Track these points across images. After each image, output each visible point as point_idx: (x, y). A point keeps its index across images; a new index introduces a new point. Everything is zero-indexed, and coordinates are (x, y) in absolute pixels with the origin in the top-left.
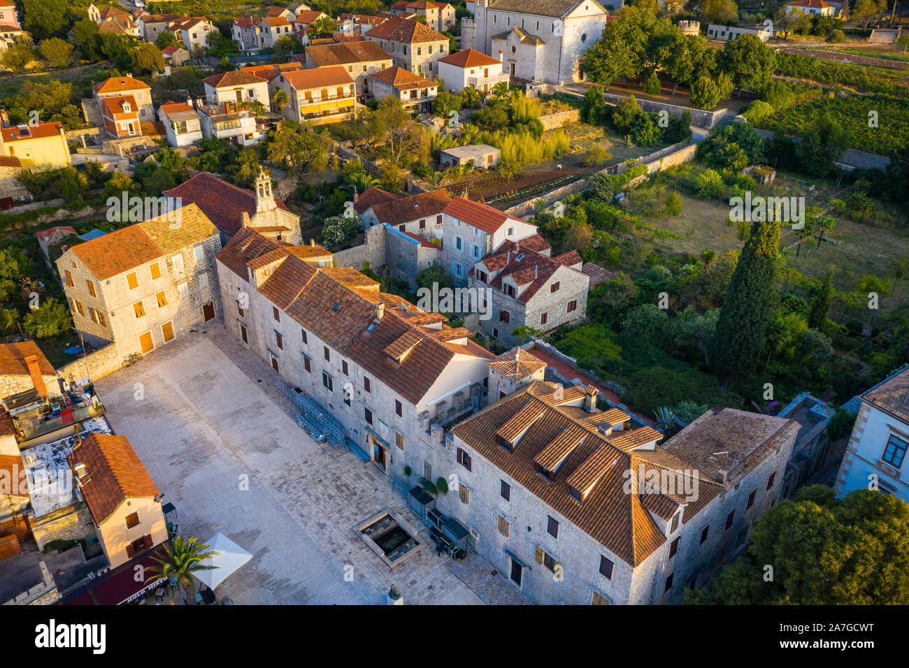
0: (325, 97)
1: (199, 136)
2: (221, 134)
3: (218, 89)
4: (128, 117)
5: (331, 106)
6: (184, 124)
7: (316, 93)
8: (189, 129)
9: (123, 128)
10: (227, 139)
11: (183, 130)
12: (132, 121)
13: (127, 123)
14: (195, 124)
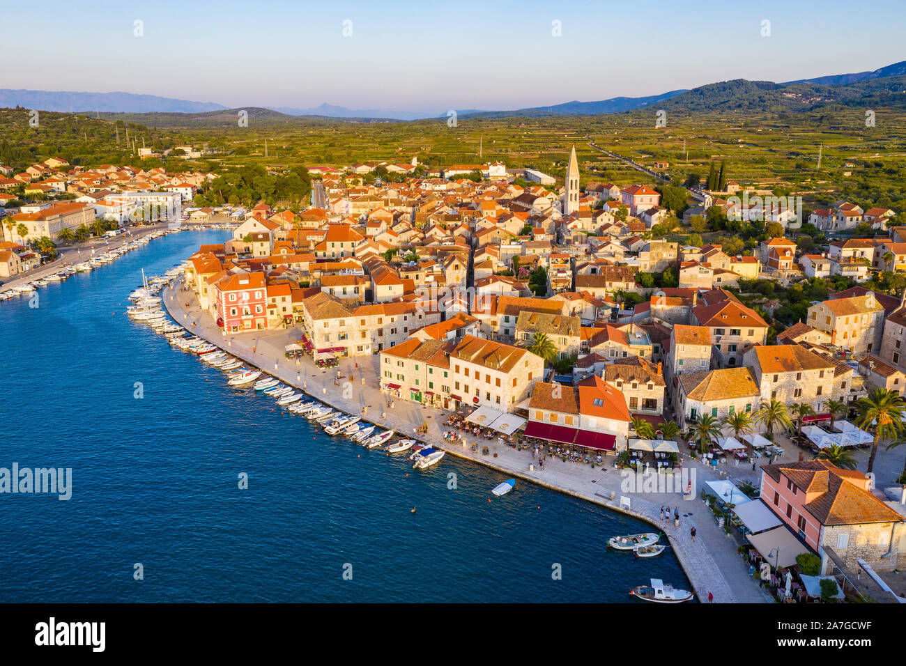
1: (828, 273)
2: (845, 273)
3: (844, 249)
4: (787, 259)
6: (821, 266)
8: (823, 269)
9: (783, 264)
10: (846, 277)
11: (820, 268)
12: (788, 261)
13: (785, 262)
14: (826, 266)
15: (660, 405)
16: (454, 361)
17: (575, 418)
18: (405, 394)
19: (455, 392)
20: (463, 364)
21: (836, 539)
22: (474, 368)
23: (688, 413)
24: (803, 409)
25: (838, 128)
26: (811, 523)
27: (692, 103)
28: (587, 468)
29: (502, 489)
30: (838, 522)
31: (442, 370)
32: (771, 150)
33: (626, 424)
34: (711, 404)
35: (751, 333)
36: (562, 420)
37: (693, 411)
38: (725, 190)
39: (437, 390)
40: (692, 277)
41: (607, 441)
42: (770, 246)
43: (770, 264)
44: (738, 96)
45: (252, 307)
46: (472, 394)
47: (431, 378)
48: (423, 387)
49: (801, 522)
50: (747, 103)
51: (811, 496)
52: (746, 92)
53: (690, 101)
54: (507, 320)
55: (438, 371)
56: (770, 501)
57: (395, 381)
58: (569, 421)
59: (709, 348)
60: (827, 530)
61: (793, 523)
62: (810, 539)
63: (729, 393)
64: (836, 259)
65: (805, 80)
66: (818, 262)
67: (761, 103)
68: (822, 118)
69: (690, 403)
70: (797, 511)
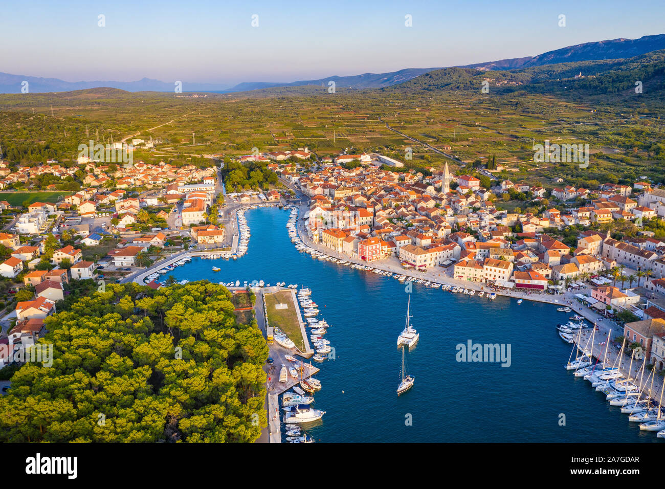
0: (604, 217)
1: (574, 223)
2: (580, 223)
3: (579, 213)
5: (605, 219)
7: (602, 216)
10: (582, 225)
11: (571, 221)
13: (558, 219)
14: (573, 221)
15: (550, 276)
16: (485, 267)
17: (531, 281)
18: (465, 279)
19: (486, 277)
20: (489, 268)
21: (614, 301)
22: (493, 268)
23: (560, 277)
24: (592, 274)
25: (528, 112)
26: (608, 299)
27: (425, 84)
28: (538, 295)
29: (520, 302)
30: (615, 297)
31: (481, 270)
32: (499, 133)
33: (547, 282)
34: (567, 274)
35: (565, 251)
36: (526, 282)
37: (562, 277)
38: (496, 169)
39: (478, 276)
40: (528, 228)
41: (542, 287)
42: (550, 213)
43: (552, 221)
44: (455, 79)
45: (376, 251)
46: (493, 276)
47: (476, 273)
48: (472, 276)
49: (605, 299)
50: (462, 85)
51: (607, 293)
52: (459, 76)
53: (424, 82)
54: (480, 251)
55: (479, 270)
56: (595, 297)
57: (460, 275)
58: (529, 282)
59: (560, 258)
60: (612, 300)
61: (603, 300)
62: (607, 303)
63: (571, 271)
64: (577, 218)
65: (491, 62)
66: (570, 219)
67: (471, 86)
68: (517, 104)
69: (561, 275)
70: (603, 297)
